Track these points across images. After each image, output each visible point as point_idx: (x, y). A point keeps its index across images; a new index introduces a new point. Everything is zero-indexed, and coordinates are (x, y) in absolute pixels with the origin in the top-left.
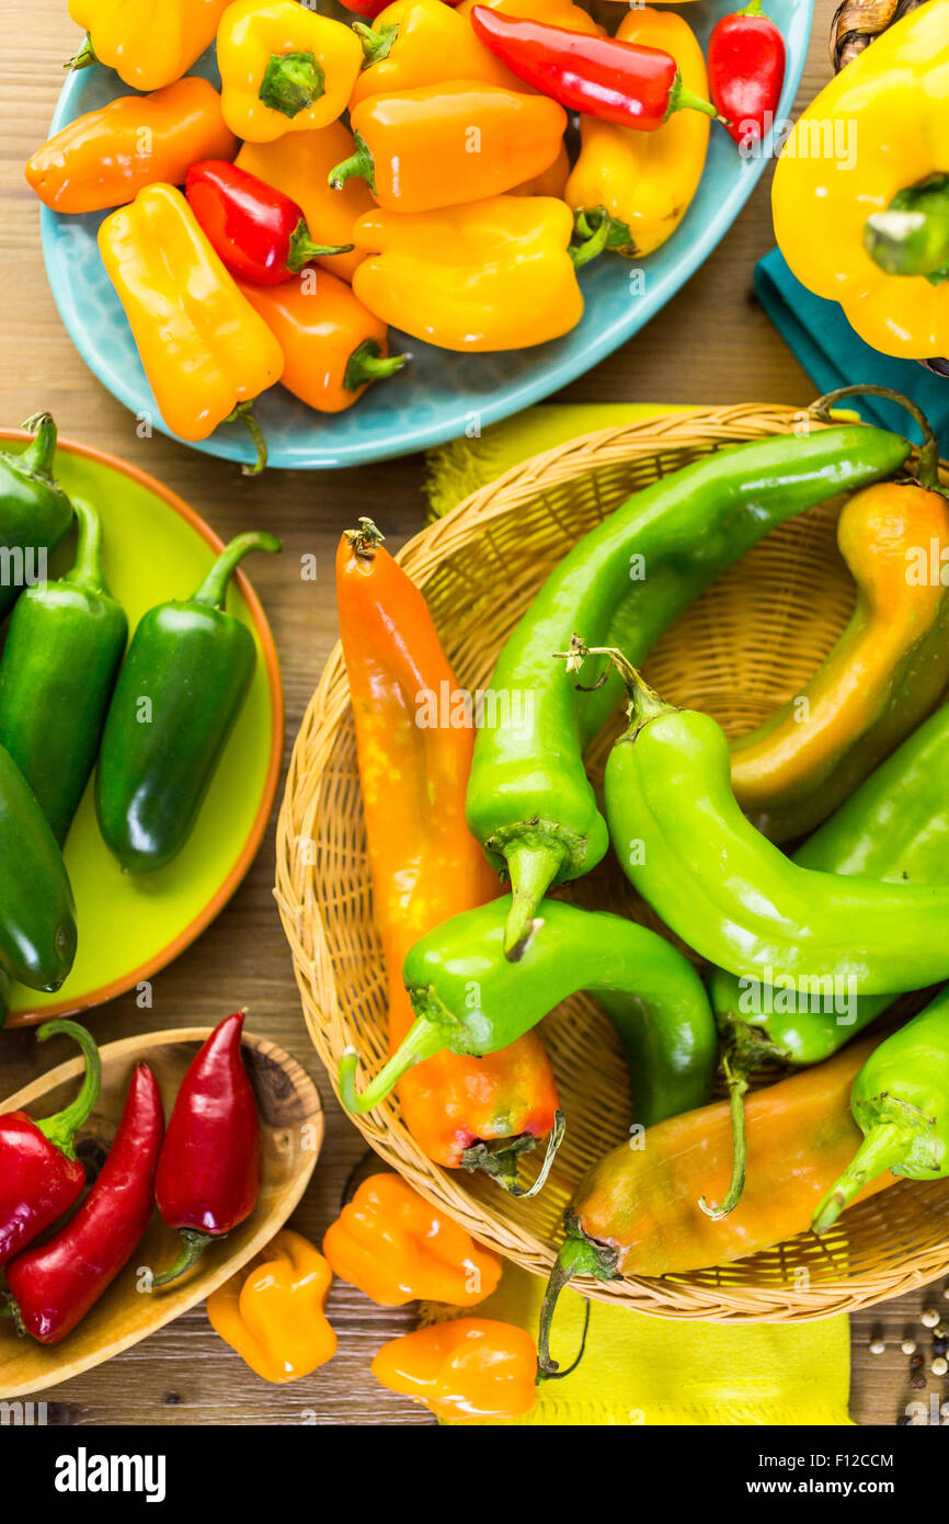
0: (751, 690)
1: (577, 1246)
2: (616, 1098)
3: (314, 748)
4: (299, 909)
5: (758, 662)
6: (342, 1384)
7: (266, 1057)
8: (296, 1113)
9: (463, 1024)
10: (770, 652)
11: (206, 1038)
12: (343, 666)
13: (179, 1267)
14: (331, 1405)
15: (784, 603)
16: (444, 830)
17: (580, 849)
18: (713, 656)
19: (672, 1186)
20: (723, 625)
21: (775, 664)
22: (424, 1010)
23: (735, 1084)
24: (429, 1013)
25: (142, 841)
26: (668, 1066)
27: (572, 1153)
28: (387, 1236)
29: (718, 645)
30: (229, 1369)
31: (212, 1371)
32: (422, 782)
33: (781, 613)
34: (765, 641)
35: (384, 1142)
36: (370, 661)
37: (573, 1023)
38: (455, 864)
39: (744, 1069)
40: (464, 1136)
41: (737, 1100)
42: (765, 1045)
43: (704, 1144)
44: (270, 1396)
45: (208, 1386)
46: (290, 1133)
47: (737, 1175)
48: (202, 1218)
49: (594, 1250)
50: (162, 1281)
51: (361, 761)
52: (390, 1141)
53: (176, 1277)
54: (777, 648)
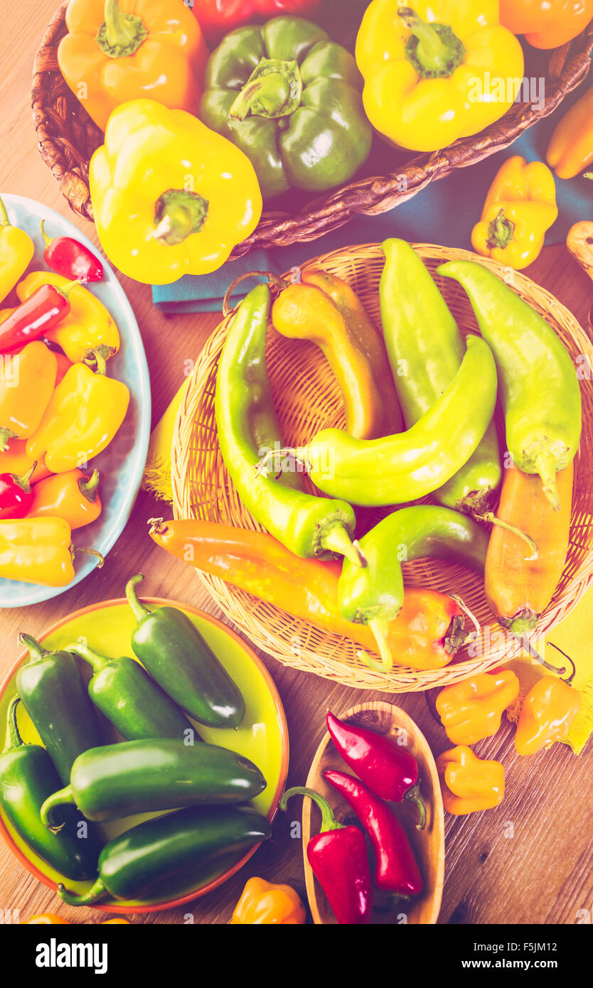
0: (330, 414)
1: (515, 625)
2: (470, 577)
3: (236, 611)
4: (299, 658)
5: (320, 404)
6: (523, 777)
7: (354, 715)
8: (387, 717)
9: (381, 605)
10: (319, 396)
11: (330, 736)
12: (207, 575)
13: (422, 810)
14: (529, 788)
15: (302, 378)
16: (302, 573)
17: (342, 516)
18: (306, 421)
19: (515, 570)
20: (295, 410)
21: (325, 398)
22: (366, 619)
23: (488, 517)
24: (369, 617)
25: (227, 711)
26: (466, 543)
27: (480, 611)
28: (463, 709)
29: (302, 416)
30: (486, 824)
31: (482, 831)
32: (278, 571)
33: (305, 382)
34: (313, 396)
35: (422, 684)
36: (211, 559)
37: (425, 576)
38: (319, 577)
39: (485, 511)
40: (437, 644)
41: (495, 521)
42: (479, 495)
43: (505, 546)
44: (509, 813)
45: (488, 838)
46: (394, 726)
47: (524, 537)
48: (405, 783)
49: (520, 618)
50: (424, 822)
51: (253, 593)
52: (423, 681)
53: (426, 814)
54: (319, 393)
